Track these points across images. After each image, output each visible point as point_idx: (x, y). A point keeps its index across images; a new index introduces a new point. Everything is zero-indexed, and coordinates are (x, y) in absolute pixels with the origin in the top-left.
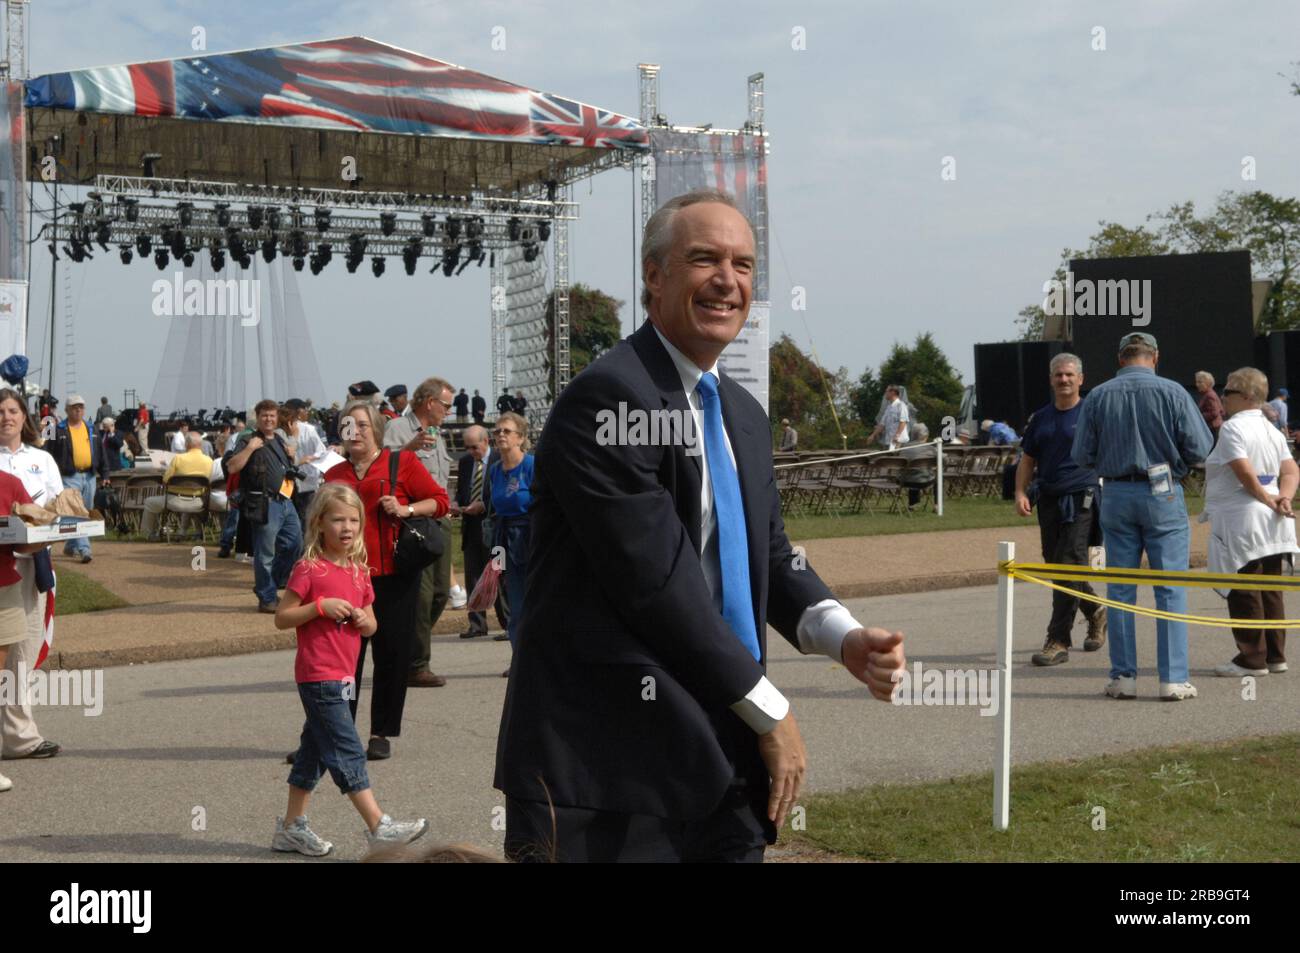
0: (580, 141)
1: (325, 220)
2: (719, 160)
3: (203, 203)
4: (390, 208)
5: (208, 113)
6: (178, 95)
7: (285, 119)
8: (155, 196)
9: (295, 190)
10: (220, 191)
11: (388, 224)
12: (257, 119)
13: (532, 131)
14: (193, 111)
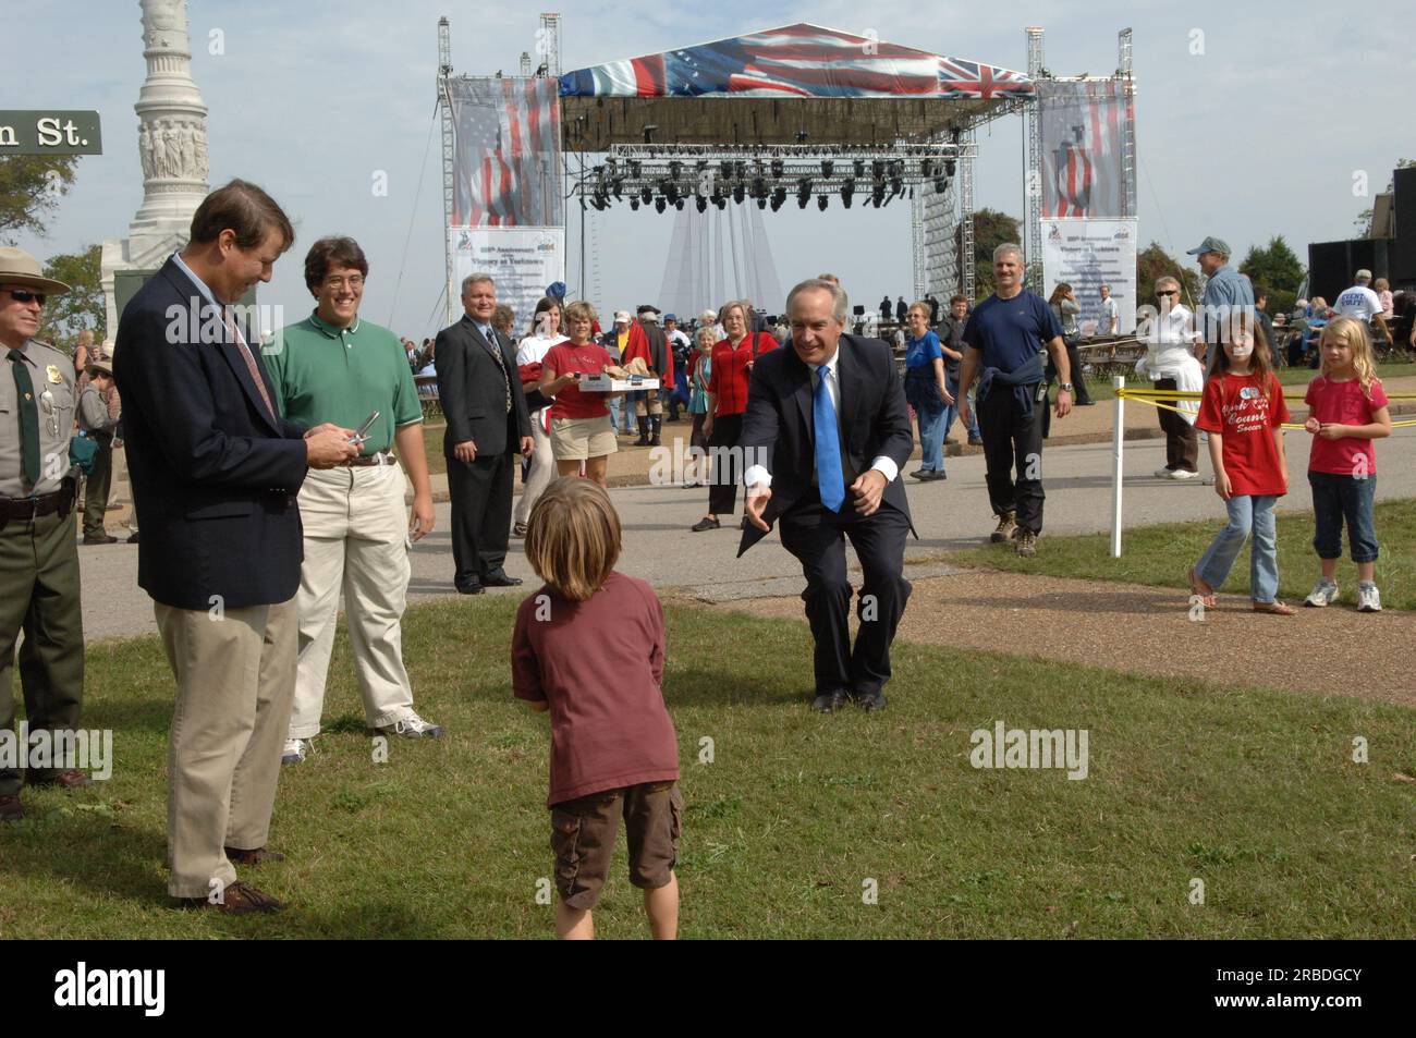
0: (979, 94)
1: (779, 169)
2: (1093, 103)
3: (689, 160)
4: (829, 157)
5: (690, 91)
6: (668, 79)
7: (747, 92)
8: (653, 158)
9: (756, 147)
10: (700, 151)
11: (827, 169)
12: (726, 93)
13: (939, 89)
14: (679, 91)
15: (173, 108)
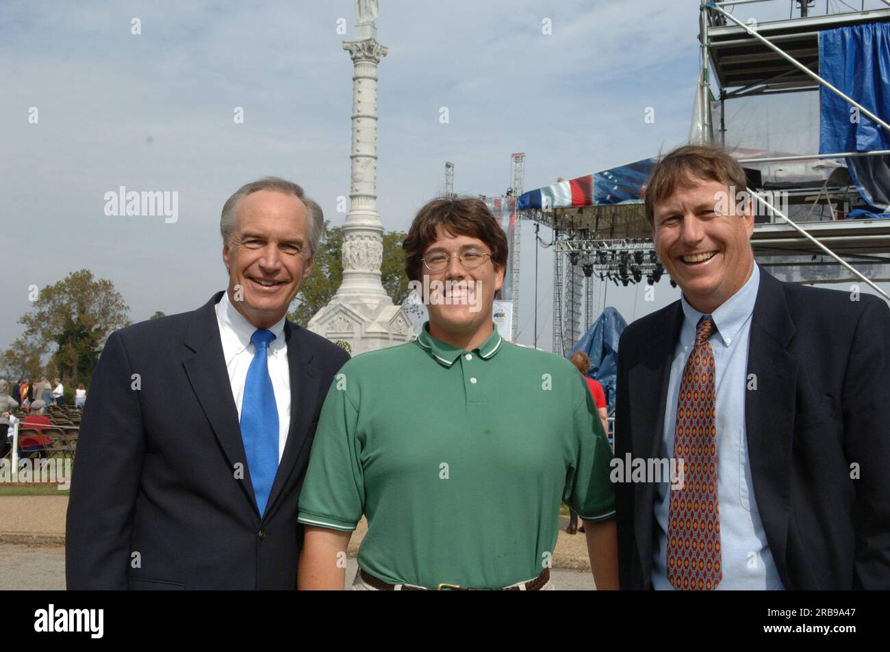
5: (611, 201)
6: (595, 192)
12: (639, 200)
14: (603, 200)
15: (355, 228)
